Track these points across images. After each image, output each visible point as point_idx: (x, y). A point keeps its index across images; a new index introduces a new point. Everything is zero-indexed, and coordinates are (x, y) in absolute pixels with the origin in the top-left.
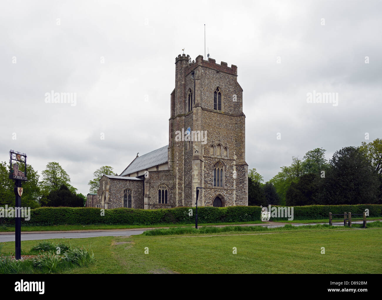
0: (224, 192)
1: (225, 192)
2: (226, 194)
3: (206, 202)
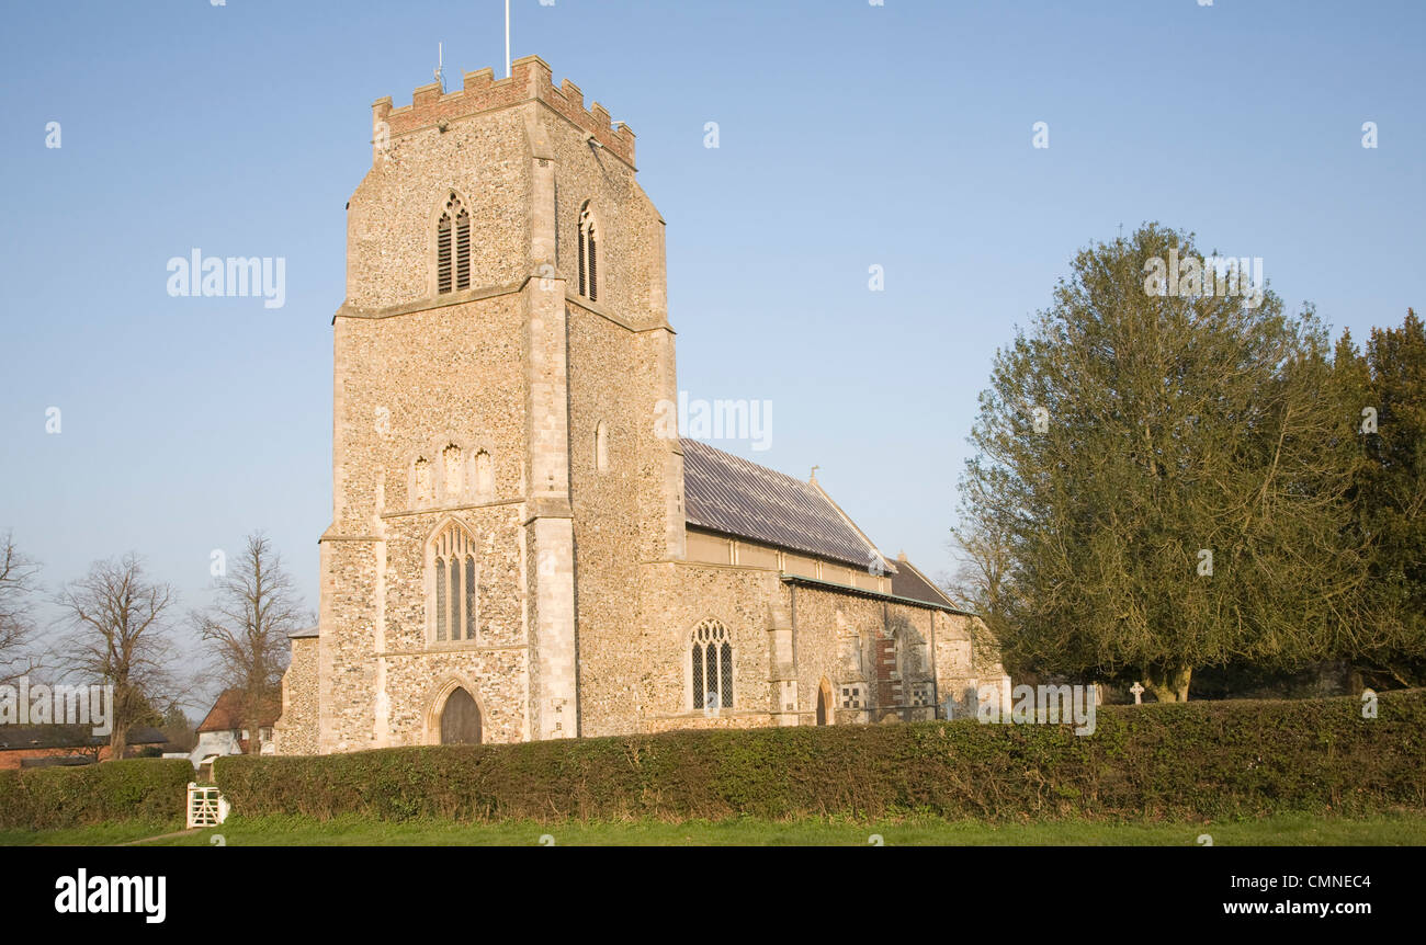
0: (477, 665)
1: (482, 665)
2: (485, 671)
3: (398, 716)
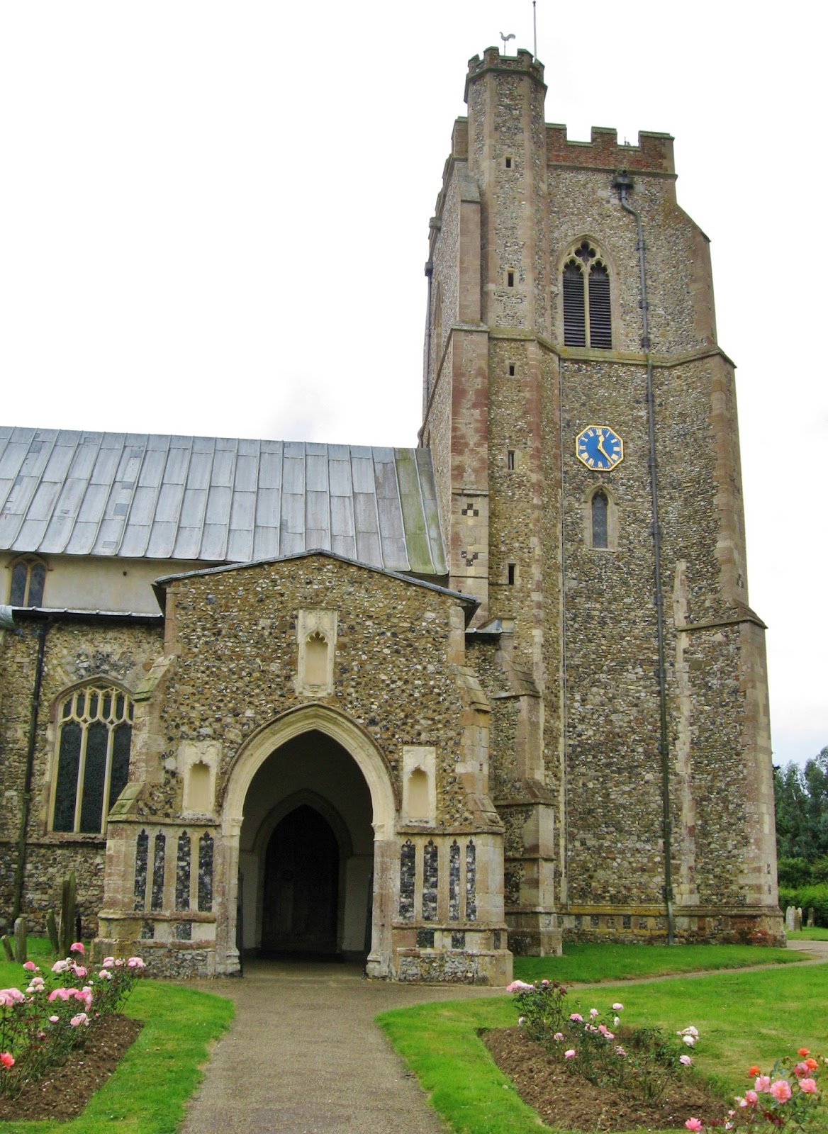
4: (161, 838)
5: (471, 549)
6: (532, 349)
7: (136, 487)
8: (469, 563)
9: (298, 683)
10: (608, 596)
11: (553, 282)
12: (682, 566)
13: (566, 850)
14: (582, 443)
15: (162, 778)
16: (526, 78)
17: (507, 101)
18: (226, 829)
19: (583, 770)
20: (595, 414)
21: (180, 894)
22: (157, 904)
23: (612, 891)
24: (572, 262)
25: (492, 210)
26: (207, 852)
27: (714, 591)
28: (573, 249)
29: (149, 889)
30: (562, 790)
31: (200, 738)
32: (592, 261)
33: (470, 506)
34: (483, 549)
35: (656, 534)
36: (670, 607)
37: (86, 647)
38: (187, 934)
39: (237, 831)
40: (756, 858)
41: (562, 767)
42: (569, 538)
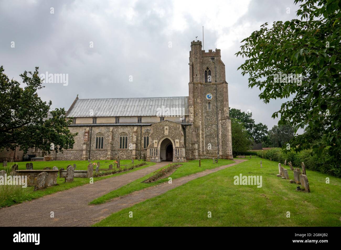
4: (152, 149)
5: (191, 112)
6: (199, 85)
7: (152, 106)
8: (191, 114)
9: (165, 134)
10: (210, 116)
11: (203, 74)
12: (220, 111)
13: (205, 148)
14: (207, 96)
15: (152, 144)
16: (198, 45)
17: (196, 49)
18: (159, 148)
19: (207, 138)
20: (209, 92)
21: (154, 154)
22: (152, 155)
23: (211, 153)
24: (206, 70)
25: (194, 66)
26: (157, 150)
27: (224, 115)
28: (206, 69)
29: (151, 154)
30: (204, 141)
31: (156, 139)
32: (209, 70)
33: (191, 107)
34: (193, 112)
35: (217, 108)
36: (219, 117)
37: (146, 128)
38: (155, 158)
39: (160, 148)
40: (229, 149)
41: (204, 138)
42: (205, 109)
